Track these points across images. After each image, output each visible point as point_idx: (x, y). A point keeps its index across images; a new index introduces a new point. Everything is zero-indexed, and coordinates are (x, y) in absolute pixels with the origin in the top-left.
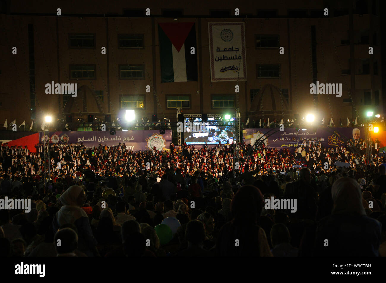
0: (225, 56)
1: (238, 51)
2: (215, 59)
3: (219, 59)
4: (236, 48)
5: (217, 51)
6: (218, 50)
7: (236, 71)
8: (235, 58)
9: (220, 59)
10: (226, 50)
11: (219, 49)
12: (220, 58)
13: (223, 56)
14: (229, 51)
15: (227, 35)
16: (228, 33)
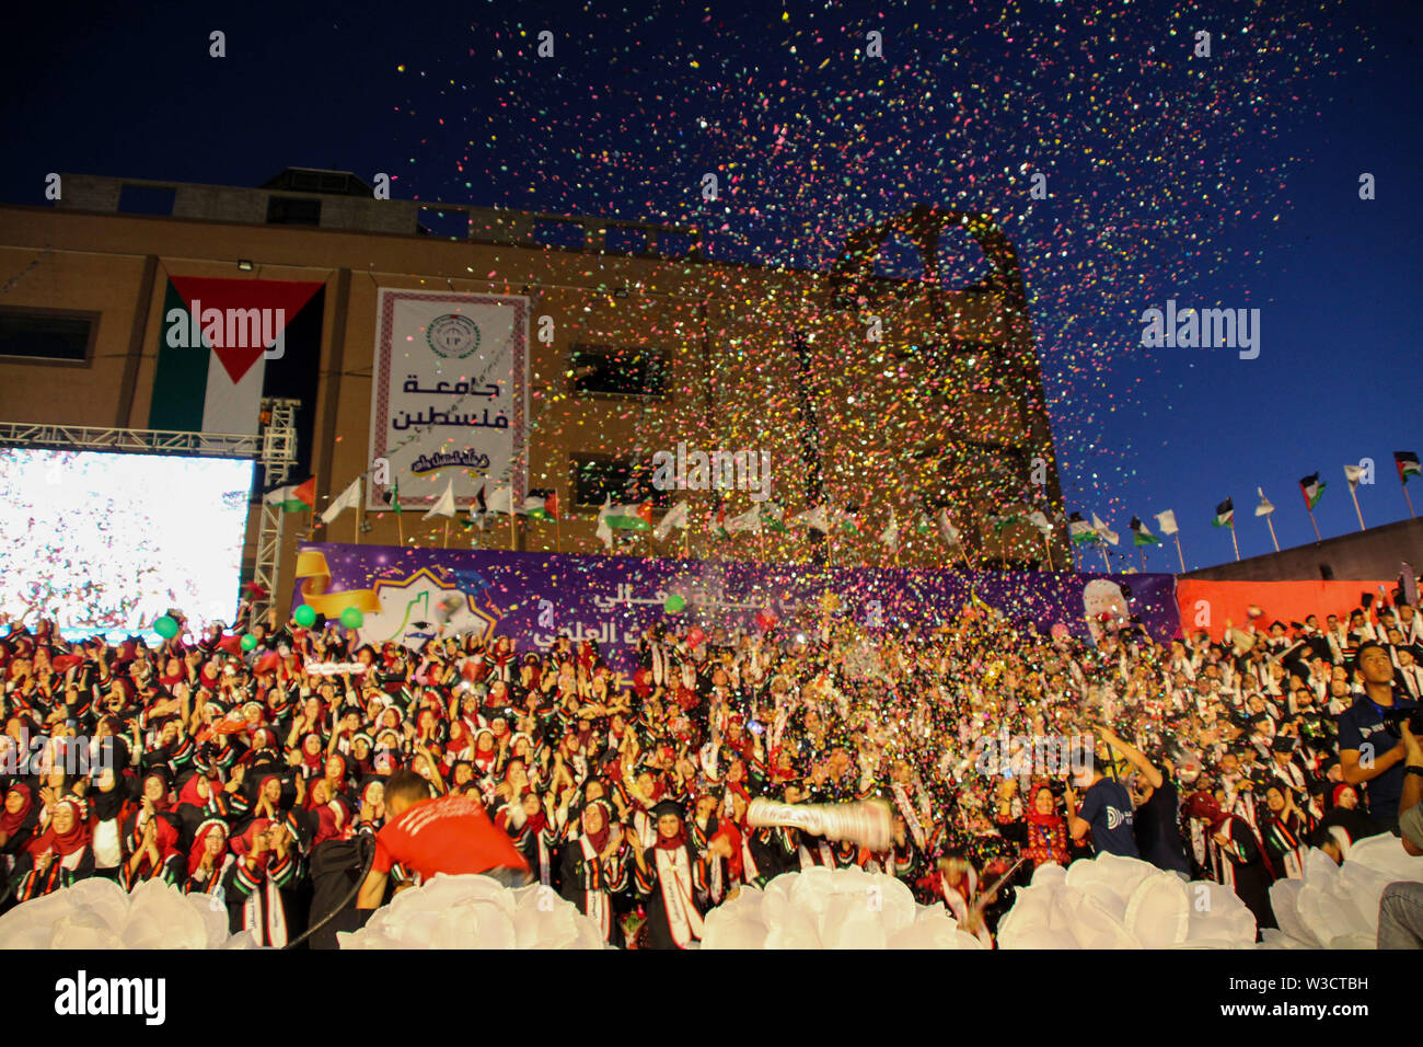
0: (436, 411)
1: (497, 393)
2: (395, 421)
3: (409, 422)
4: (488, 386)
5: (406, 390)
6: (411, 387)
7: (482, 471)
8: (480, 420)
9: (414, 423)
10: (444, 388)
11: (415, 383)
12: (414, 418)
13: (432, 409)
14: (457, 392)
15: (456, 336)
16: (457, 327)
